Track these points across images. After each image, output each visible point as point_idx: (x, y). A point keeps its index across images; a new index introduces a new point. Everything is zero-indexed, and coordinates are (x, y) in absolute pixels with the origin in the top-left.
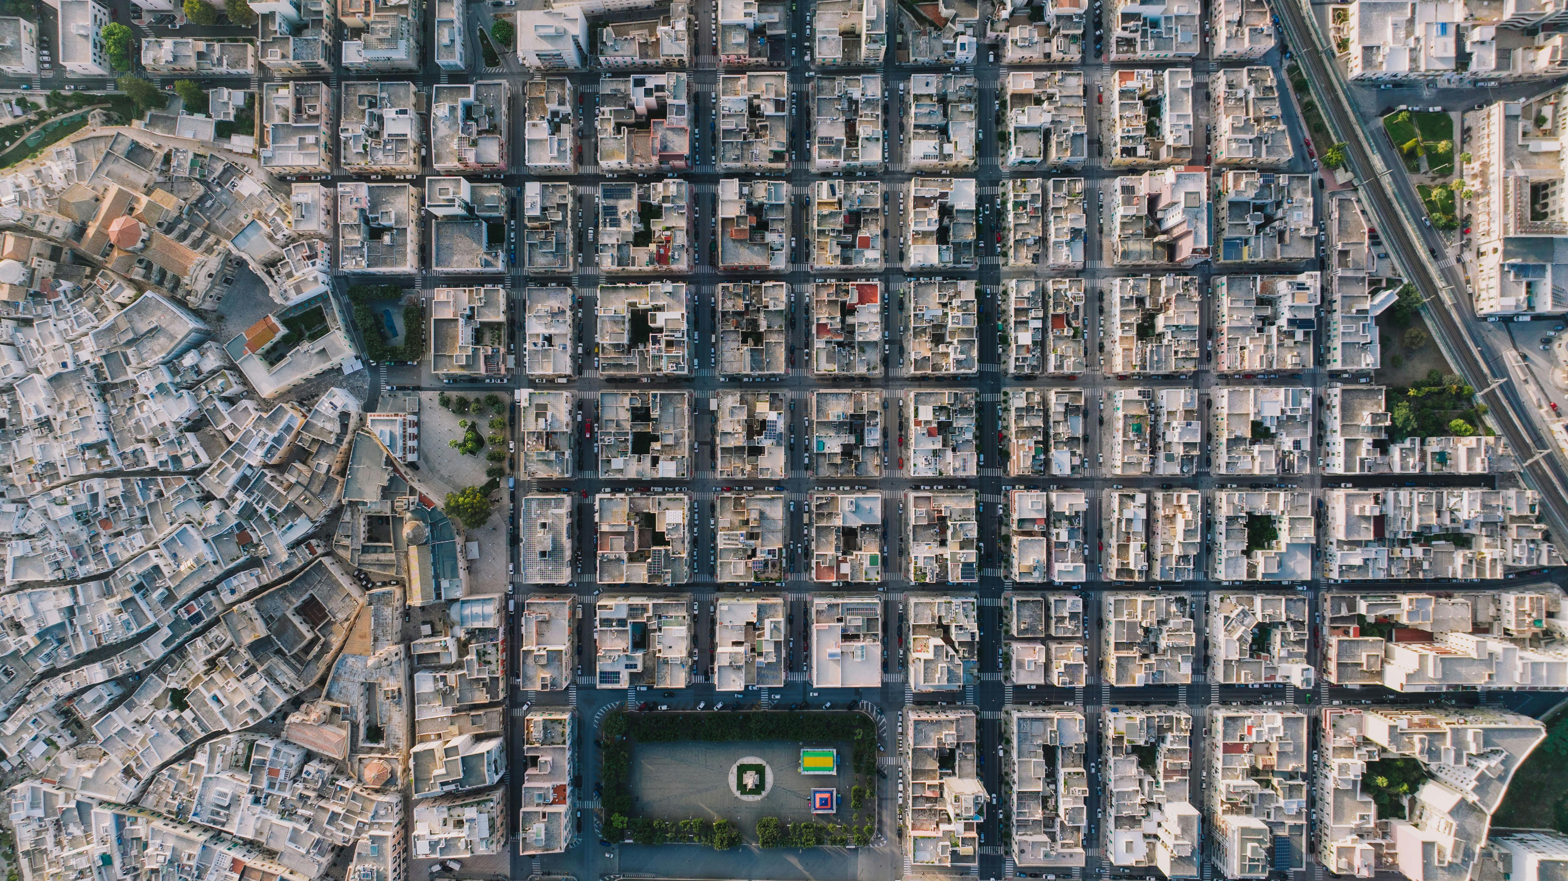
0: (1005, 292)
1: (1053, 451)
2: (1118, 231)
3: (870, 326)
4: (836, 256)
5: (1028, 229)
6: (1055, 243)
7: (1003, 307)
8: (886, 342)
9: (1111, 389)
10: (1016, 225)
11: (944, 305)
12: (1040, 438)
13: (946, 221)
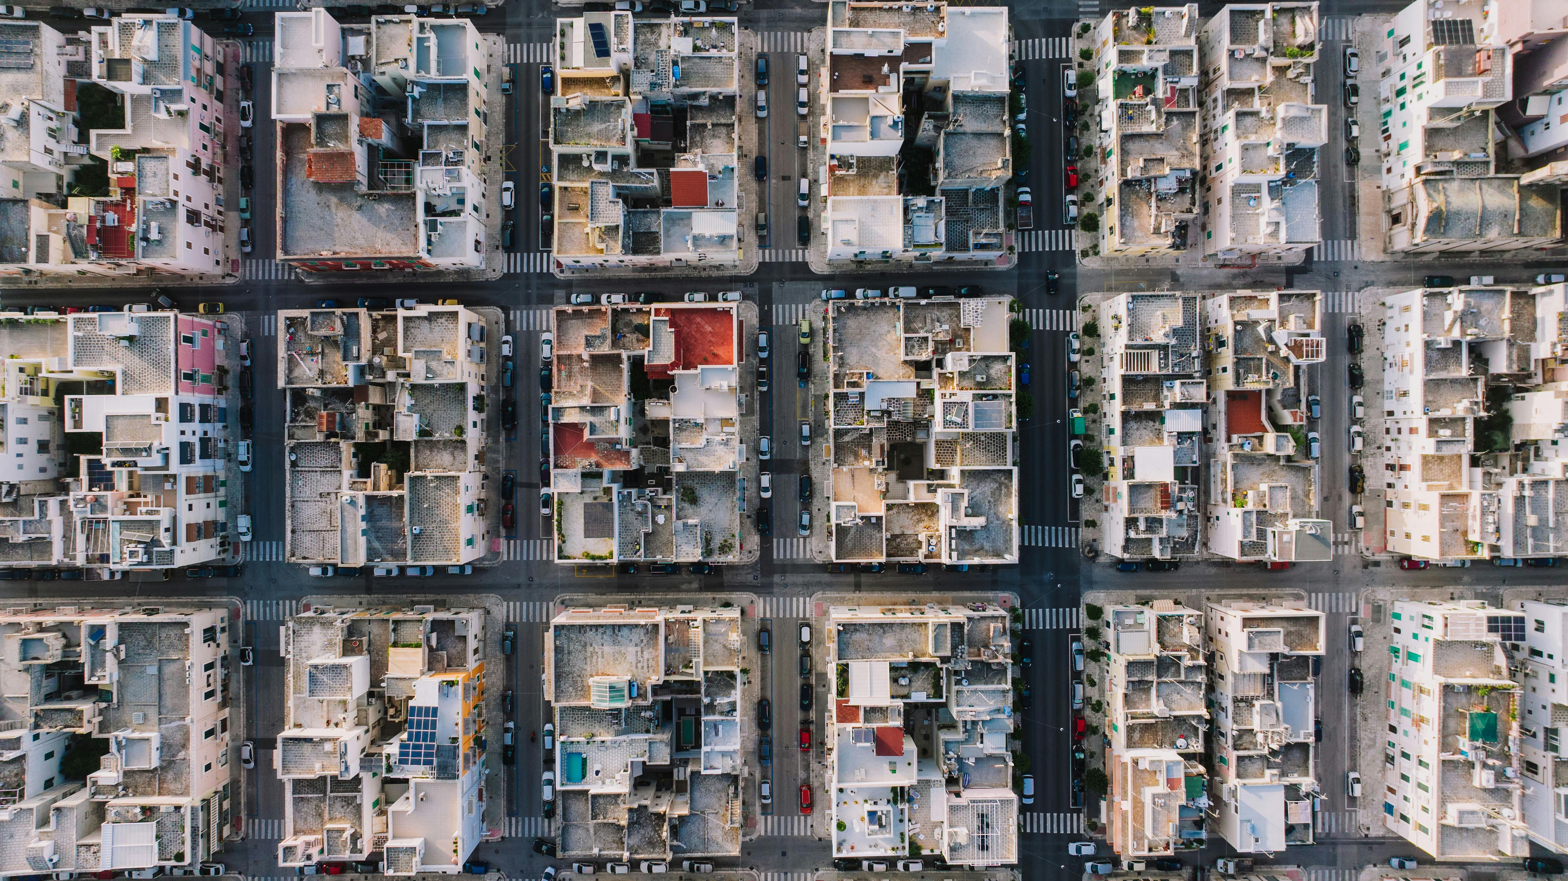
0: (1091, 330)
1: (1232, 780)
2: (1415, 154)
3: (713, 428)
4: (611, 230)
5: (1159, 150)
6: (1238, 190)
7: (1087, 370)
8: (764, 467)
9: (1382, 594)
10: (1126, 139)
11: (922, 368)
12: (1197, 746)
13: (926, 126)
